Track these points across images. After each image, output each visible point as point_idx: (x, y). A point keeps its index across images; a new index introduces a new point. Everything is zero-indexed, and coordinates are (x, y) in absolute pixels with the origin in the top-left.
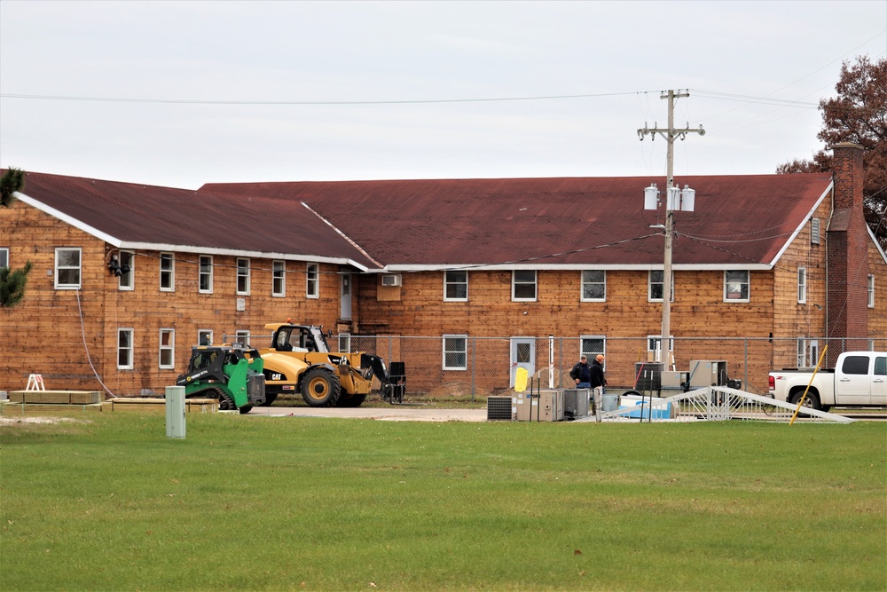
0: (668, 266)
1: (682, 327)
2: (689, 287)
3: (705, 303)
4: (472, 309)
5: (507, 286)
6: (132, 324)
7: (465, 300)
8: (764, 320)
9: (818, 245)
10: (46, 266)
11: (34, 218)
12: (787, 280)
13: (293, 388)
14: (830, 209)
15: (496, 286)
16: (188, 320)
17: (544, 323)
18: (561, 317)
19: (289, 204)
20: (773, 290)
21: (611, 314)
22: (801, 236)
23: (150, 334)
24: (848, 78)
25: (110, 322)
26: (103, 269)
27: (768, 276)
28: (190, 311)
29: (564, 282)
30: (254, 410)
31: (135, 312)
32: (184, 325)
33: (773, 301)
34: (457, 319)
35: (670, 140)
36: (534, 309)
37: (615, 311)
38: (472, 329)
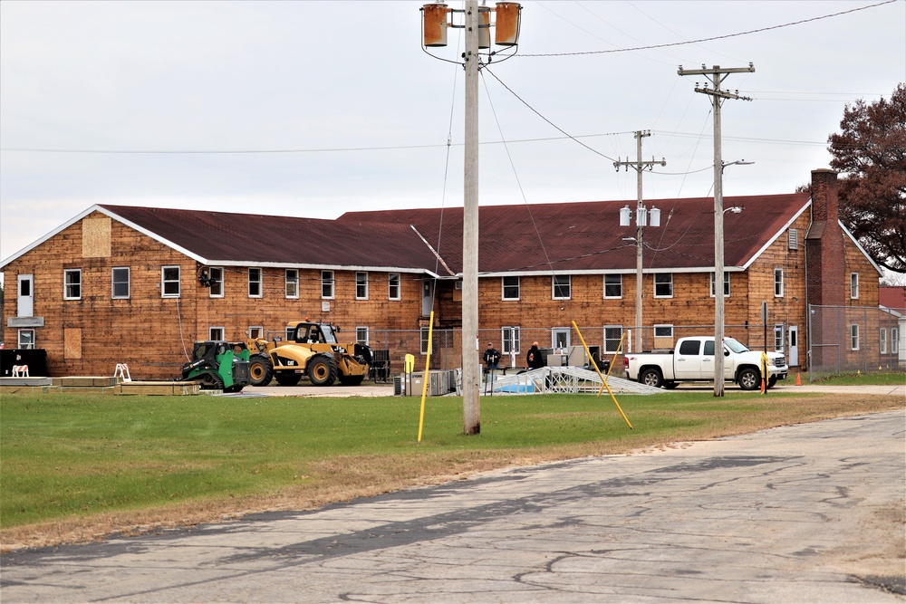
0: (640, 270)
1: (679, 317)
2: (684, 285)
3: (696, 299)
4: (523, 306)
5: (548, 288)
6: (223, 323)
7: (518, 299)
8: (741, 311)
9: (796, 250)
10: (155, 280)
11: (147, 244)
12: (762, 279)
13: (302, 372)
14: (809, 221)
15: (541, 288)
16: (276, 319)
17: (577, 316)
18: (589, 311)
19: (398, 227)
20: (748, 287)
21: (626, 308)
22: (778, 243)
23: (241, 331)
24: (849, 117)
25: (202, 322)
26: (195, 281)
27: (744, 276)
28: (277, 313)
29: (591, 283)
30: (245, 389)
31: (225, 314)
32: (272, 323)
33: (747, 296)
34: (512, 314)
35: (640, 170)
36: (570, 305)
37: (629, 306)
38: (523, 321)
